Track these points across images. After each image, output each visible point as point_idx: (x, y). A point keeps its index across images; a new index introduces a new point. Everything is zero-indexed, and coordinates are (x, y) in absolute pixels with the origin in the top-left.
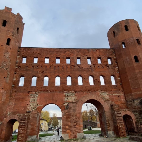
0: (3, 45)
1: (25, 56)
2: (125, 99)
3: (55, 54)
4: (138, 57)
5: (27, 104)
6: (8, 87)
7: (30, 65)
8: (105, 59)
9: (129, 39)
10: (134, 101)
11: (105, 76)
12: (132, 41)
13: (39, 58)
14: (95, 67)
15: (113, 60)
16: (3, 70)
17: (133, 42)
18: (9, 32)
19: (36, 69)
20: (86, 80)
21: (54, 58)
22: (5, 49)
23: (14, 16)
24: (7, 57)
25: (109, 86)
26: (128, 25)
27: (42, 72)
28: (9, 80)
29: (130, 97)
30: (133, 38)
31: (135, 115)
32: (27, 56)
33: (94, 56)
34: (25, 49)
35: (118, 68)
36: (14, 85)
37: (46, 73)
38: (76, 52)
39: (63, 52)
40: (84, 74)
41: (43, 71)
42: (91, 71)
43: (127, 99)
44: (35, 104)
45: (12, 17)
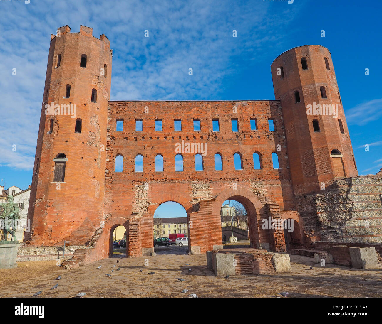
0: (86, 103)
1: (121, 118)
2: (292, 194)
3: (173, 113)
4: (320, 123)
5: (132, 201)
6: (101, 174)
7: (131, 134)
8: (264, 121)
9: (307, 86)
10: (305, 197)
11: (262, 153)
12: (312, 90)
13: (144, 121)
14: (245, 136)
15: (277, 123)
16: (91, 147)
17: (313, 93)
18: (92, 77)
19: (140, 142)
20: (229, 161)
21: (172, 120)
22: (90, 110)
23: (96, 43)
24: (95, 123)
25: (268, 171)
26: (307, 58)
27: (151, 147)
28: (101, 162)
29: (300, 190)
30: (314, 84)
31: (303, 219)
32: (124, 118)
33: (244, 116)
34: (119, 104)
35: (286, 138)
36: (107, 171)
37: (158, 148)
38: (212, 108)
39: (186, 108)
40: (224, 149)
41: (153, 145)
42: (237, 144)
43: (295, 194)
44: (144, 202)
45: (95, 46)
